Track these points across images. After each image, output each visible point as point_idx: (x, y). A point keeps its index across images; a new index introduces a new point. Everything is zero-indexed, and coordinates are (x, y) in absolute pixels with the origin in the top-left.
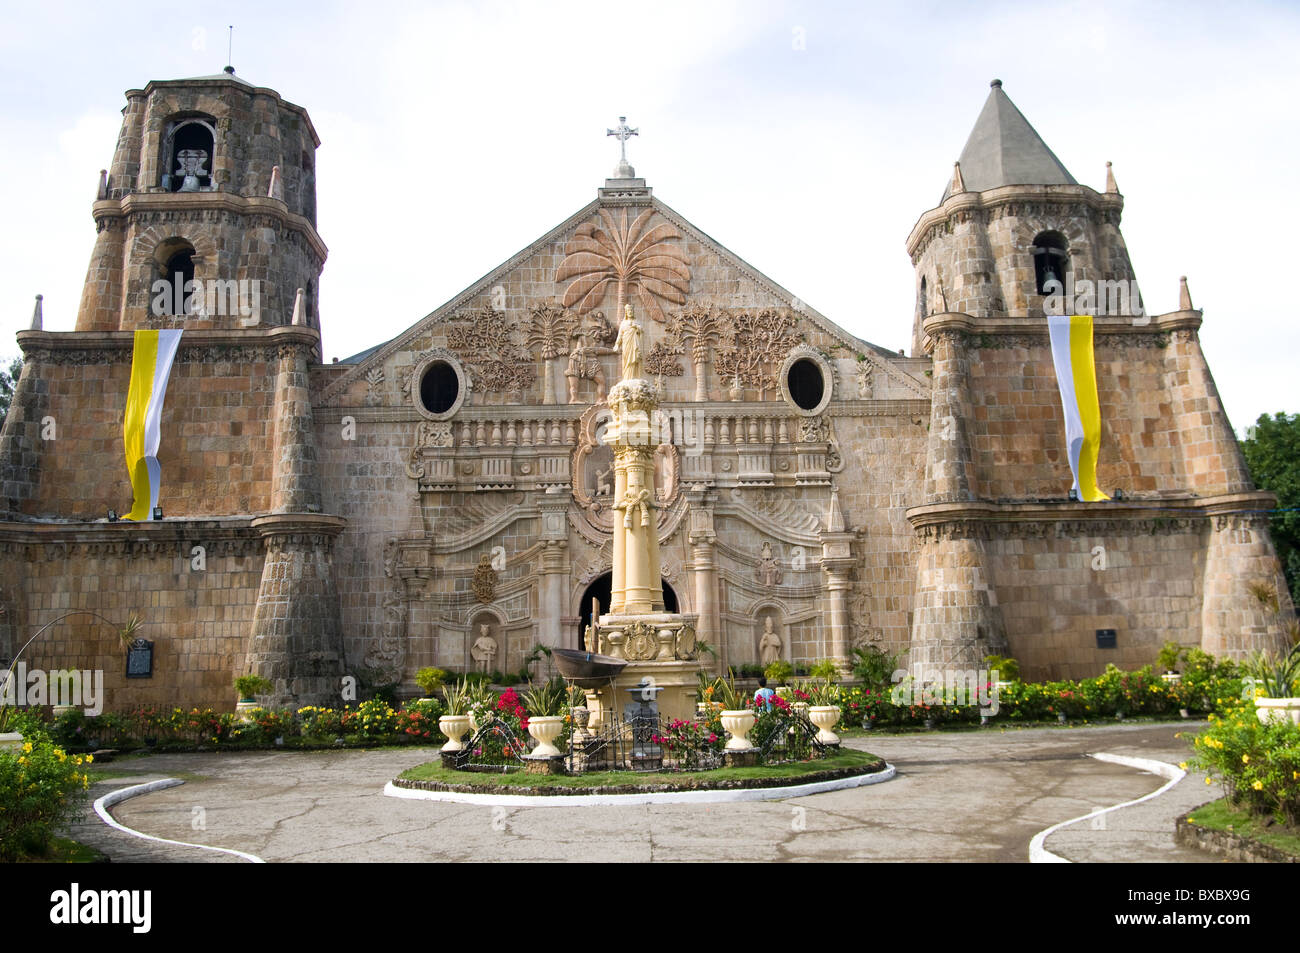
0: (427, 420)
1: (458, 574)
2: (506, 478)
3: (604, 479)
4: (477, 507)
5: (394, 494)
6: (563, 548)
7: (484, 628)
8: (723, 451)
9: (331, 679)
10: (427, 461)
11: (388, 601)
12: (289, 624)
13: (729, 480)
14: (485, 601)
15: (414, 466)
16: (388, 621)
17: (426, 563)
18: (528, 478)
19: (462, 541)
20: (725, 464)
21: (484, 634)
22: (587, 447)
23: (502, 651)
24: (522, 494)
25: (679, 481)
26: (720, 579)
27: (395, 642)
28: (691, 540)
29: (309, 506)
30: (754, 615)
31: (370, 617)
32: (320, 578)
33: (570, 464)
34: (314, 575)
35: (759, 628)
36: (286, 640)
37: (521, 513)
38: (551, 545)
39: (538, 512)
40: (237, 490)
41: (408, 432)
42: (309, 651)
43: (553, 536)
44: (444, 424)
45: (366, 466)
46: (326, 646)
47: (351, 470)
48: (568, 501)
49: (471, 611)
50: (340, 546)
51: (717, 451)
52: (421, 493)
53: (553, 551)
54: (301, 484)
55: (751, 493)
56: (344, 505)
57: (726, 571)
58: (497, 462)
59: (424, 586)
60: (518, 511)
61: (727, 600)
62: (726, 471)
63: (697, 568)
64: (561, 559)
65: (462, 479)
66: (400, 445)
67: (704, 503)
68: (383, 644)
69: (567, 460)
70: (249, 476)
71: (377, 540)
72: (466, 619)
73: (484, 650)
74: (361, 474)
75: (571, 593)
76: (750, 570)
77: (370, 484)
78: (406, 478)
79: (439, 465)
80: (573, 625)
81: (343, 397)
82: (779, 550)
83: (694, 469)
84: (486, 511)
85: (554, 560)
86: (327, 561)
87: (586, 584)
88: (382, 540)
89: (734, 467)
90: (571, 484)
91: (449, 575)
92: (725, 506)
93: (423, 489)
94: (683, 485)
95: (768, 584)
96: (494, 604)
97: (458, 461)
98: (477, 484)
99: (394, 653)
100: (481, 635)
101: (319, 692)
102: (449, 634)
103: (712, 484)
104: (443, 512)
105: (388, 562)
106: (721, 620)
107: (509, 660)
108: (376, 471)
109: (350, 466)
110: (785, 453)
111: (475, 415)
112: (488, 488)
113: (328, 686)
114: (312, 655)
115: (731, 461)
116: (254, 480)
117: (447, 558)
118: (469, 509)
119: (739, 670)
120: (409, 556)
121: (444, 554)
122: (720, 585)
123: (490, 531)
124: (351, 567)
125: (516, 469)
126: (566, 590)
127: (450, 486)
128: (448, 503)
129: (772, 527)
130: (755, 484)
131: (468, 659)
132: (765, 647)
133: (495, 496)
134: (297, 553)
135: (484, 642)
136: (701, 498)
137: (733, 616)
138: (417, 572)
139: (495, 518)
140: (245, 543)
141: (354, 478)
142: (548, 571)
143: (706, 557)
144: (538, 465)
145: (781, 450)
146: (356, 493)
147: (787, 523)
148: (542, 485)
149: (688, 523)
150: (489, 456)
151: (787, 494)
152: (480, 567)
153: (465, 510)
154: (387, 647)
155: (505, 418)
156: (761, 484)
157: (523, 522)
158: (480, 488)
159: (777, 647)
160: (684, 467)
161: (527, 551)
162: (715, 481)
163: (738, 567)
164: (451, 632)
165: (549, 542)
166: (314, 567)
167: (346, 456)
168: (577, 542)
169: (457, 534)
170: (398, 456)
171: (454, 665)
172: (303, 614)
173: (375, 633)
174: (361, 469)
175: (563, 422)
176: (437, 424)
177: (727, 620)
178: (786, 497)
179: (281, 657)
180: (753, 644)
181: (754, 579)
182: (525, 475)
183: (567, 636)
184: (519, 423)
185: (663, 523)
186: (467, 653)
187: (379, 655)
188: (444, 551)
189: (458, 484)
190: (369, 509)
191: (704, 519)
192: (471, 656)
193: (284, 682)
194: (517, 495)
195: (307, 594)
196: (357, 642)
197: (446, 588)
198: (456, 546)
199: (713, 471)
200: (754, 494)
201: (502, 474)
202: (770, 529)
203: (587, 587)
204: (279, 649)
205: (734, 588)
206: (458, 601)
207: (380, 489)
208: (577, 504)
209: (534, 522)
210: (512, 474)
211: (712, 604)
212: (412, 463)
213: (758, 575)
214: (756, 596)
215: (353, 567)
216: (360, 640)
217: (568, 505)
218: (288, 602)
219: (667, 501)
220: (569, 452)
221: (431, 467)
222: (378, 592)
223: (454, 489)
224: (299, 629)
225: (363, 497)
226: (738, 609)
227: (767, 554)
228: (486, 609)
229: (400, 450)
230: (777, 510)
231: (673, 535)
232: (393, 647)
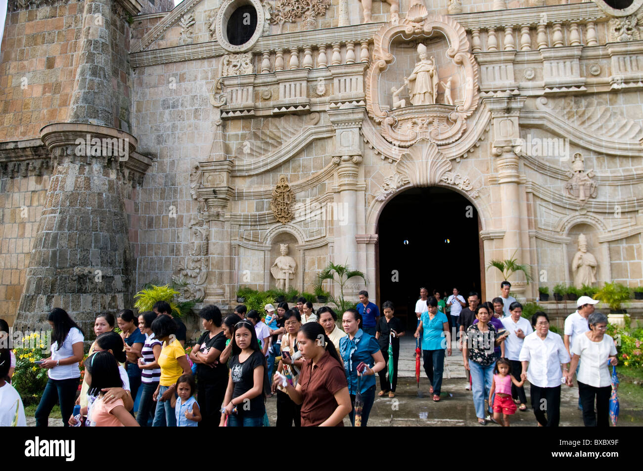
0: (229, 53)
1: (259, 196)
2: (303, 99)
3: (397, 95)
4: (275, 131)
5: (201, 123)
6: (357, 164)
7: (283, 247)
8: (526, 58)
9: (99, 296)
10: (229, 90)
11: (193, 222)
12: (55, 238)
13: (534, 88)
14: (283, 220)
15: (218, 96)
16: (193, 241)
17: (225, 184)
18: (323, 99)
19: (261, 164)
20: (529, 73)
21: (283, 253)
22: (381, 63)
23: (300, 271)
24: (317, 114)
25: (479, 90)
26: (528, 193)
27: (198, 261)
28: (494, 151)
29: (91, 120)
30: (566, 232)
31: (178, 237)
32: (95, 190)
33: (364, 82)
34: (88, 187)
35: (572, 246)
36: (51, 254)
37: (316, 133)
38: (345, 161)
39: (332, 131)
40: (47, 116)
41: (214, 67)
42: (74, 265)
43: (346, 153)
44: (244, 55)
45: (178, 100)
46: (96, 260)
47: (165, 105)
48: (361, 116)
49: (270, 231)
50: (154, 173)
51: (519, 59)
52: (222, 119)
53: (347, 167)
54: (85, 100)
55: (557, 101)
56: (159, 136)
57: (534, 184)
58: (293, 86)
59: (224, 207)
60: (313, 131)
61: (535, 216)
62: (530, 80)
63: (502, 181)
64: (355, 175)
65: (260, 104)
66: (207, 78)
67: (508, 110)
68: (188, 261)
69: (361, 78)
70: (57, 103)
71: (185, 165)
72: (265, 238)
73: (282, 269)
74: (173, 108)
75: (366, 210)
76: (560, 185)
77: (180, 116)
78: (209, 107)
79: (240, 92)
80: (368, 243)
81: (161, 42)
82: (592, 162)
83: (494, 79)
84: (283, 133)
85: (349, 176)
86: (106, 174)
87: (382, 201)
88: (189, 166)
89: (538, 75)
90: (365, 101)
91: (249, 196)
92: (530, 115)
93: (224, 115)
94: (483, 94)
95: (582, 198)
96: (291, 224)
97: (257, 89)
98: (274, 107)
99: (198, 271)
100: (279, 254)
101: (81, 310)
102: (249, 253)
103: (516, 92)
104: (244, 137)
105: (193, 185)
106: (530, 237)
107: (307, 279)
108: (185, 103)
109: (164, 101)
110: (596, 57)
111: (273, 44)
112: (284, 110)
113: (93, 303)
114: (77, 270)
115: (534, 69)
116: (60, 106)
117: (248, 180)
118: (268, 133)
119: (551, 292)
120: (210, 178)
121: (245, 177)
122: (528, 200)
123: (287, 153)
124: (163, 191)
125: (311, 91)
126: (361, 207)
127: (249, 111)
128: (248, 128)
129: (584, 136)
130: (564, 90)
131: (268, 277)
132: (578, 267)
133: (291, 118)
134: (71, 165)
135: (284, 262)
136: (504, 105)
137: (543, 232)
138: (215, 192)
139: (292, 140)
140: (43, 163)
141: (167, 111)
142: (343, 188)
143: (512, 168)
144: (333, 86)
145: (590, 53)
146: (169, 124)
147: (600, 132)
148: (336, 104)
149: (490, 133)
150: (286, 80)
151: (601, 100)
152: (278, 187)
153: (263, 133)
154: (192, 265)
155: (300, 44)
156: (571, 90)
157: (319, 143)
158: (276, 110)
159: (593, 267)
160: (484, 77)
161: (322, 171)
162: (519, 89)
163: (546, 181)
164: (250, 251)
165: (343, 158)
166: (88, 180)
167: (162, 92)
168: (371, 157)
169: (257, 157)
170: (204, 89)
171: (254, 283)
172: (71, 227)
173: (182, 252)
174: (174, 103)
175: (357, 44)
176: (238, 56)
177: (536, 237)
178: (599, 104)
179: (45, 272)
180: (566, 264)
181: (565, 193)
182: (320, 96)
183: (363, 254)
184: (315, 49)
185: (463, 134)
186: (267, 272)
187: (184, 272)
188: (244, 174)
189: (256, 109)
190: (178, 138)
191: (509, 128)
192: (271, 275)
193: (44, 298)
194: (313, 116)
195: (78, 207)
196: (167, 260)
197: (245, 208)
198: (255, 169)
199: (515, 79)
200: (562, 102)
201: (298, 97)
202: (581, 139)
203: (383, 203)
204: (44, 263)
205: (544, 203)
206: (258, 221)
207: (188, 119)
208: (371, 119)
209: (330, 141)
210: (308, 96)
211: (520, 220)
212: (216, 93)
213: (570, 189)
214: (567, 212)
215: (165, 192)
216: (170, 258)
217: (363, 120)
218: (57, 215)
219: (467, 111)
220: (362, 69)
221: (232, 95)
222: (185, 214)
223: (252, 113)
224: (64, 243)
225: (174, 127)
226: (548, 226)
227: (578, 165)
228: (284, 229)
229: (207, 83)
230: (589, 118)
231: (475, 146)
232: (198, 265)
